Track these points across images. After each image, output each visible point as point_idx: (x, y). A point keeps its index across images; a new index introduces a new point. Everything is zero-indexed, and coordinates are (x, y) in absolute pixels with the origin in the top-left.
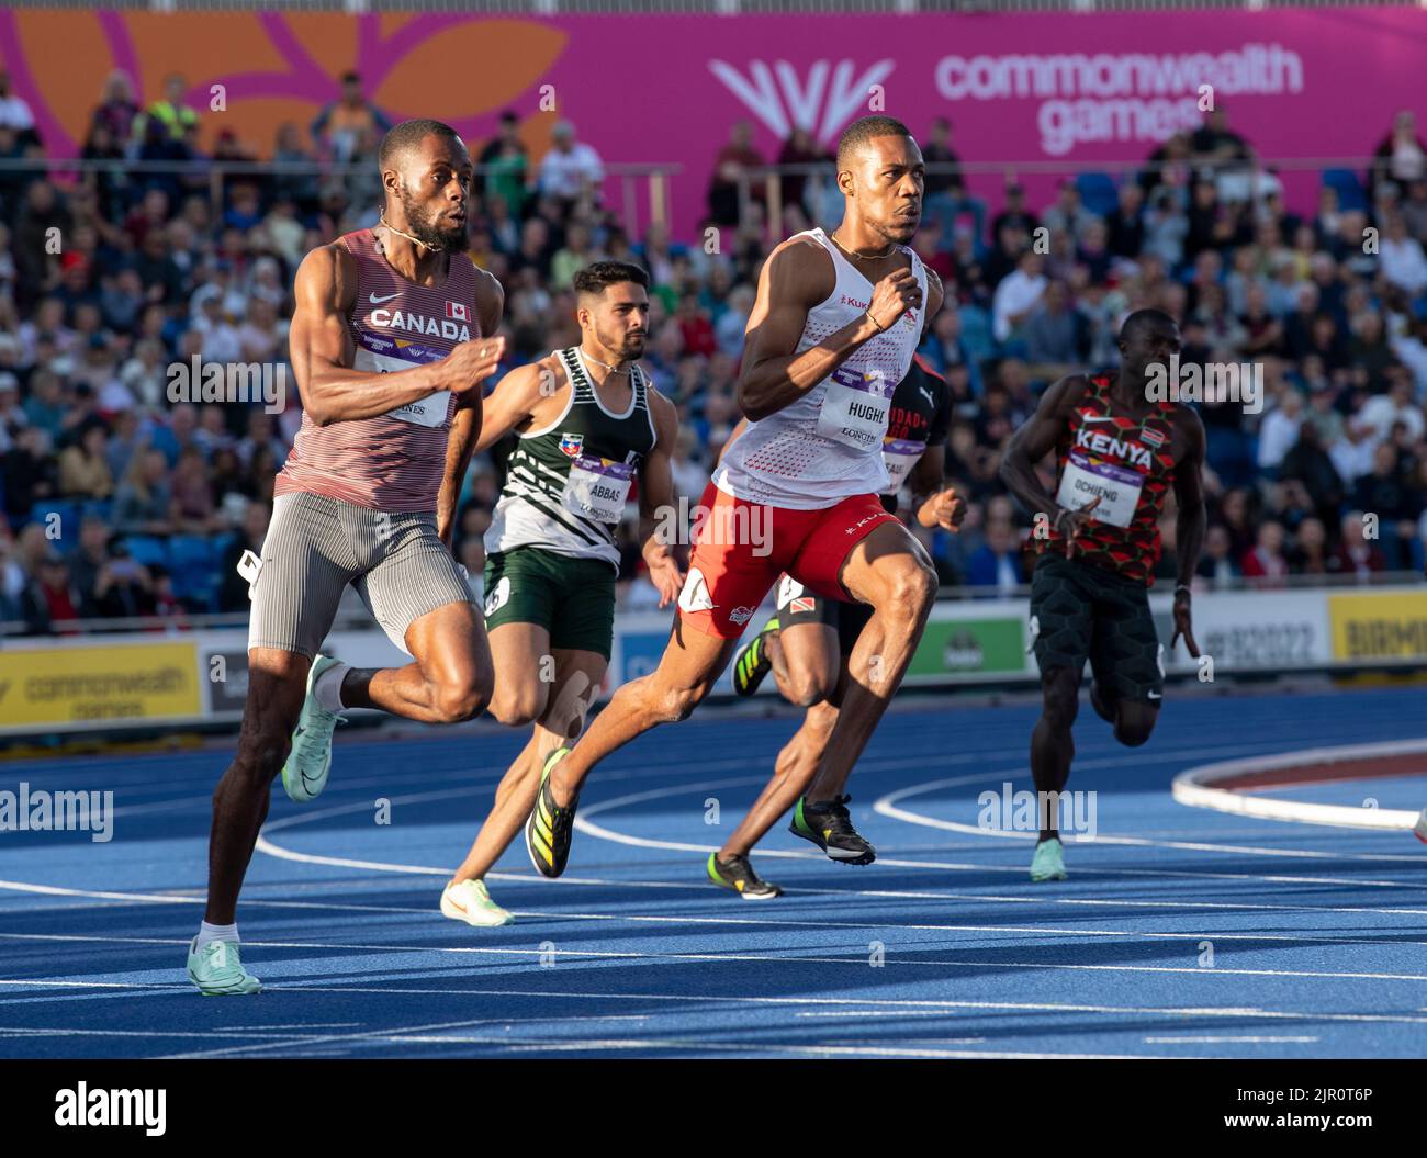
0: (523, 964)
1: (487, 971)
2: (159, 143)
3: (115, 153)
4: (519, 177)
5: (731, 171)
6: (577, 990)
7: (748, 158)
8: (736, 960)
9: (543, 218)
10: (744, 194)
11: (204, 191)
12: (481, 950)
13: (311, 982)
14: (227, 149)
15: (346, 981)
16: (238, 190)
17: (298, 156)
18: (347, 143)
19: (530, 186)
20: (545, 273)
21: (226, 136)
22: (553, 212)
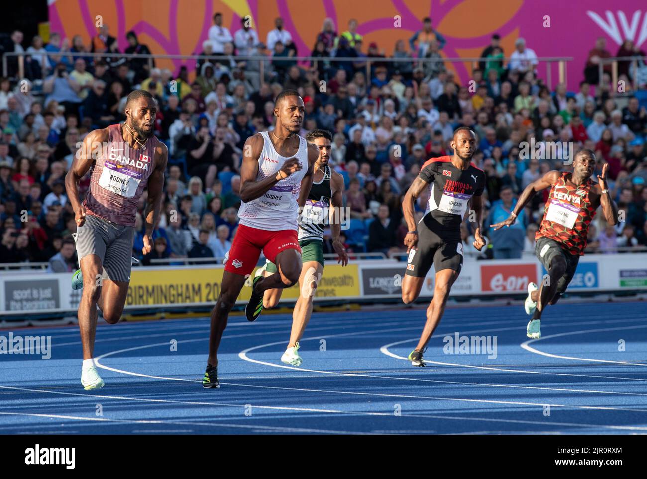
0: (505, 408)
1: (488, 410)
2: (345, 49)
3: (326, 54)
4: (500, 63)
5: (595, 60)
6: (529, 420)
7: (603, 54)
8: (600, 410)
9: (510, 81)
10: (601, 70)
11: (363, 69)
12: (486, 401)
13: (412, 413)
14: (373, 52)
15: (427, 413)
16: (378, 70)
17: (404, 54)
18: (425, 48)
19: (505, 67)
20: (511, 105)
21: (373, 46)
22: (514, 78)
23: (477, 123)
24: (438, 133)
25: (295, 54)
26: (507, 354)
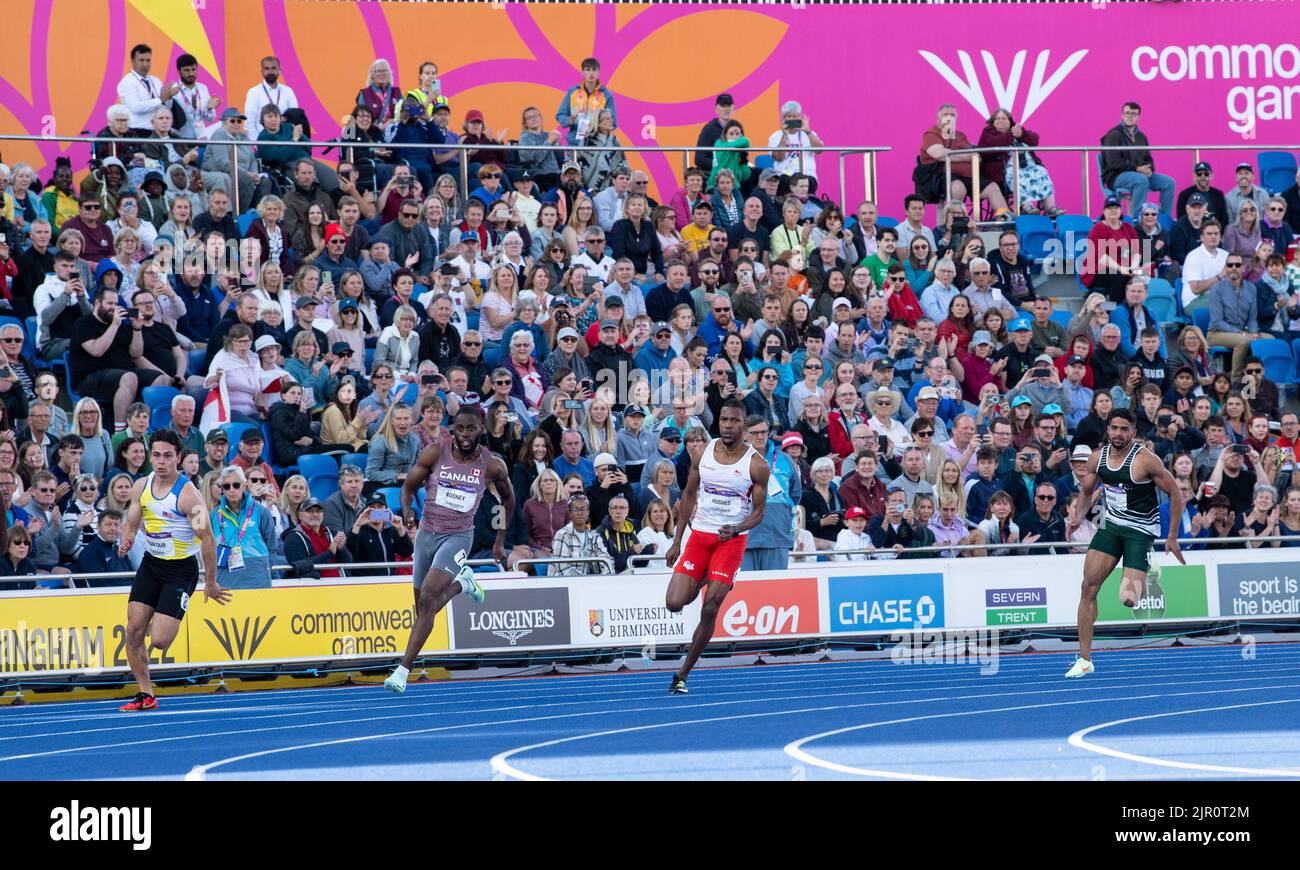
3: (375, 134)
4: (742, 155)
5: (936, 151)
9: (762, 195)
10: (948, 172)
11: (453, 167)
14: (476, 130)
20: (765, 245)
21: (474, 117)
22: (771, 189)
23: (695, 283)
24: (614, 303)
25: (307, 132)
26: (756, 768)
